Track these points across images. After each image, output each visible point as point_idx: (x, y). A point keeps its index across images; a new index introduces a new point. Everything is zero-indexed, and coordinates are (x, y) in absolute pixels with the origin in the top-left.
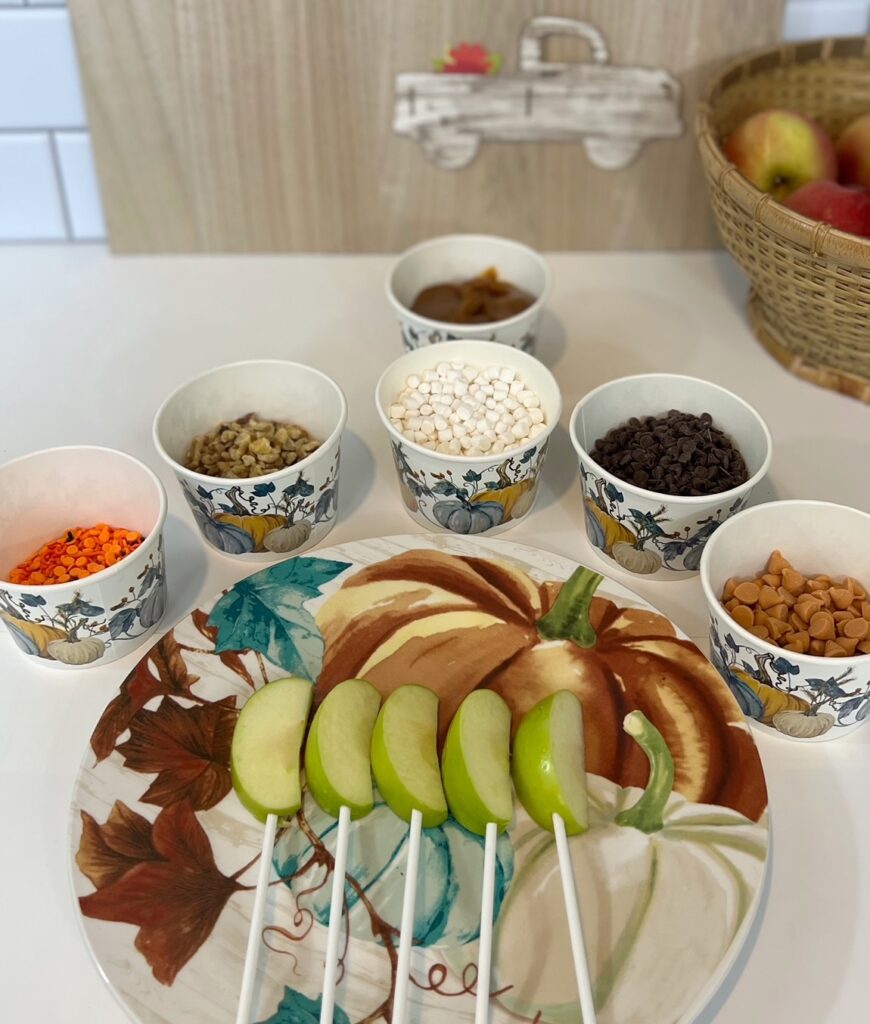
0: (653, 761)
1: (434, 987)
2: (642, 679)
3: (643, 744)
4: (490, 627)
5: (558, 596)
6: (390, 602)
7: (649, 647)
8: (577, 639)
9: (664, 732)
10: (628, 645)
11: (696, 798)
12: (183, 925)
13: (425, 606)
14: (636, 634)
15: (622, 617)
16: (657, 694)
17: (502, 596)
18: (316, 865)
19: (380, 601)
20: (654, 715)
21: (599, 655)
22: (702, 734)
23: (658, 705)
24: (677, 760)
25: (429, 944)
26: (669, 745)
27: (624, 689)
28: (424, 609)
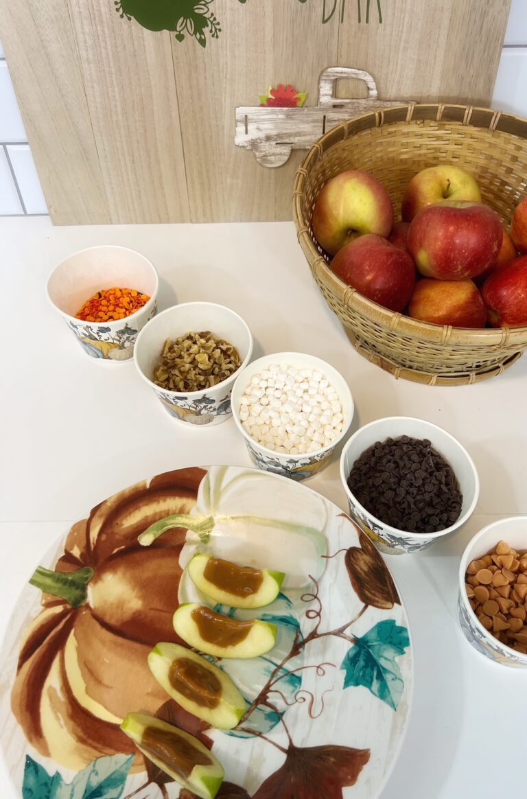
0: (170, 527)
1: (318, 614)
2: (117, 536)
3: (159, 533)
4: (76, 639)
5: (53, 595)
6: (60, 715)
7: (94, 534)
8: (87, 578)
9: (153, 521)
10: (92, 547)
11: (194, 501)
12: (330, 763)
13: (62, 689)
14: (84, 542)
15: (71, 552)
16: (127, 528)
17: (52, 633)
18: (268, 700)
19: (60, 724)
20: (142, 528)
21: (99, 564)
22: (155, 501)
23: (135, 526)
24: (170, 513)
25: (298, 623)
26: (161, 518)
27: (123, 547)
28: (64, 688)
